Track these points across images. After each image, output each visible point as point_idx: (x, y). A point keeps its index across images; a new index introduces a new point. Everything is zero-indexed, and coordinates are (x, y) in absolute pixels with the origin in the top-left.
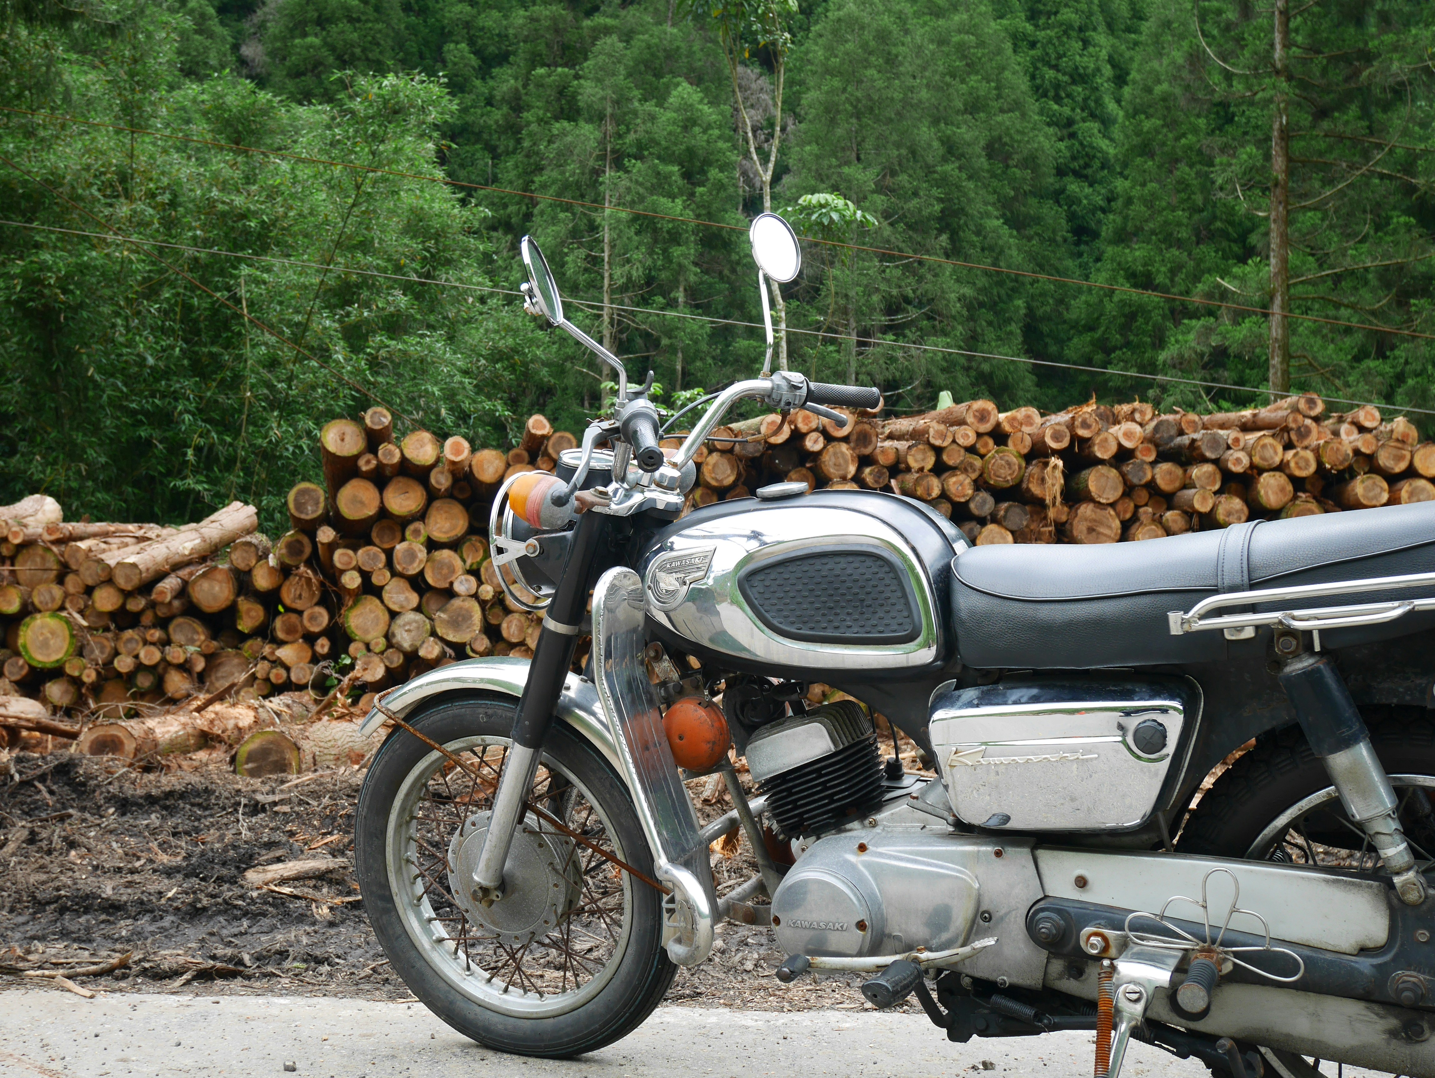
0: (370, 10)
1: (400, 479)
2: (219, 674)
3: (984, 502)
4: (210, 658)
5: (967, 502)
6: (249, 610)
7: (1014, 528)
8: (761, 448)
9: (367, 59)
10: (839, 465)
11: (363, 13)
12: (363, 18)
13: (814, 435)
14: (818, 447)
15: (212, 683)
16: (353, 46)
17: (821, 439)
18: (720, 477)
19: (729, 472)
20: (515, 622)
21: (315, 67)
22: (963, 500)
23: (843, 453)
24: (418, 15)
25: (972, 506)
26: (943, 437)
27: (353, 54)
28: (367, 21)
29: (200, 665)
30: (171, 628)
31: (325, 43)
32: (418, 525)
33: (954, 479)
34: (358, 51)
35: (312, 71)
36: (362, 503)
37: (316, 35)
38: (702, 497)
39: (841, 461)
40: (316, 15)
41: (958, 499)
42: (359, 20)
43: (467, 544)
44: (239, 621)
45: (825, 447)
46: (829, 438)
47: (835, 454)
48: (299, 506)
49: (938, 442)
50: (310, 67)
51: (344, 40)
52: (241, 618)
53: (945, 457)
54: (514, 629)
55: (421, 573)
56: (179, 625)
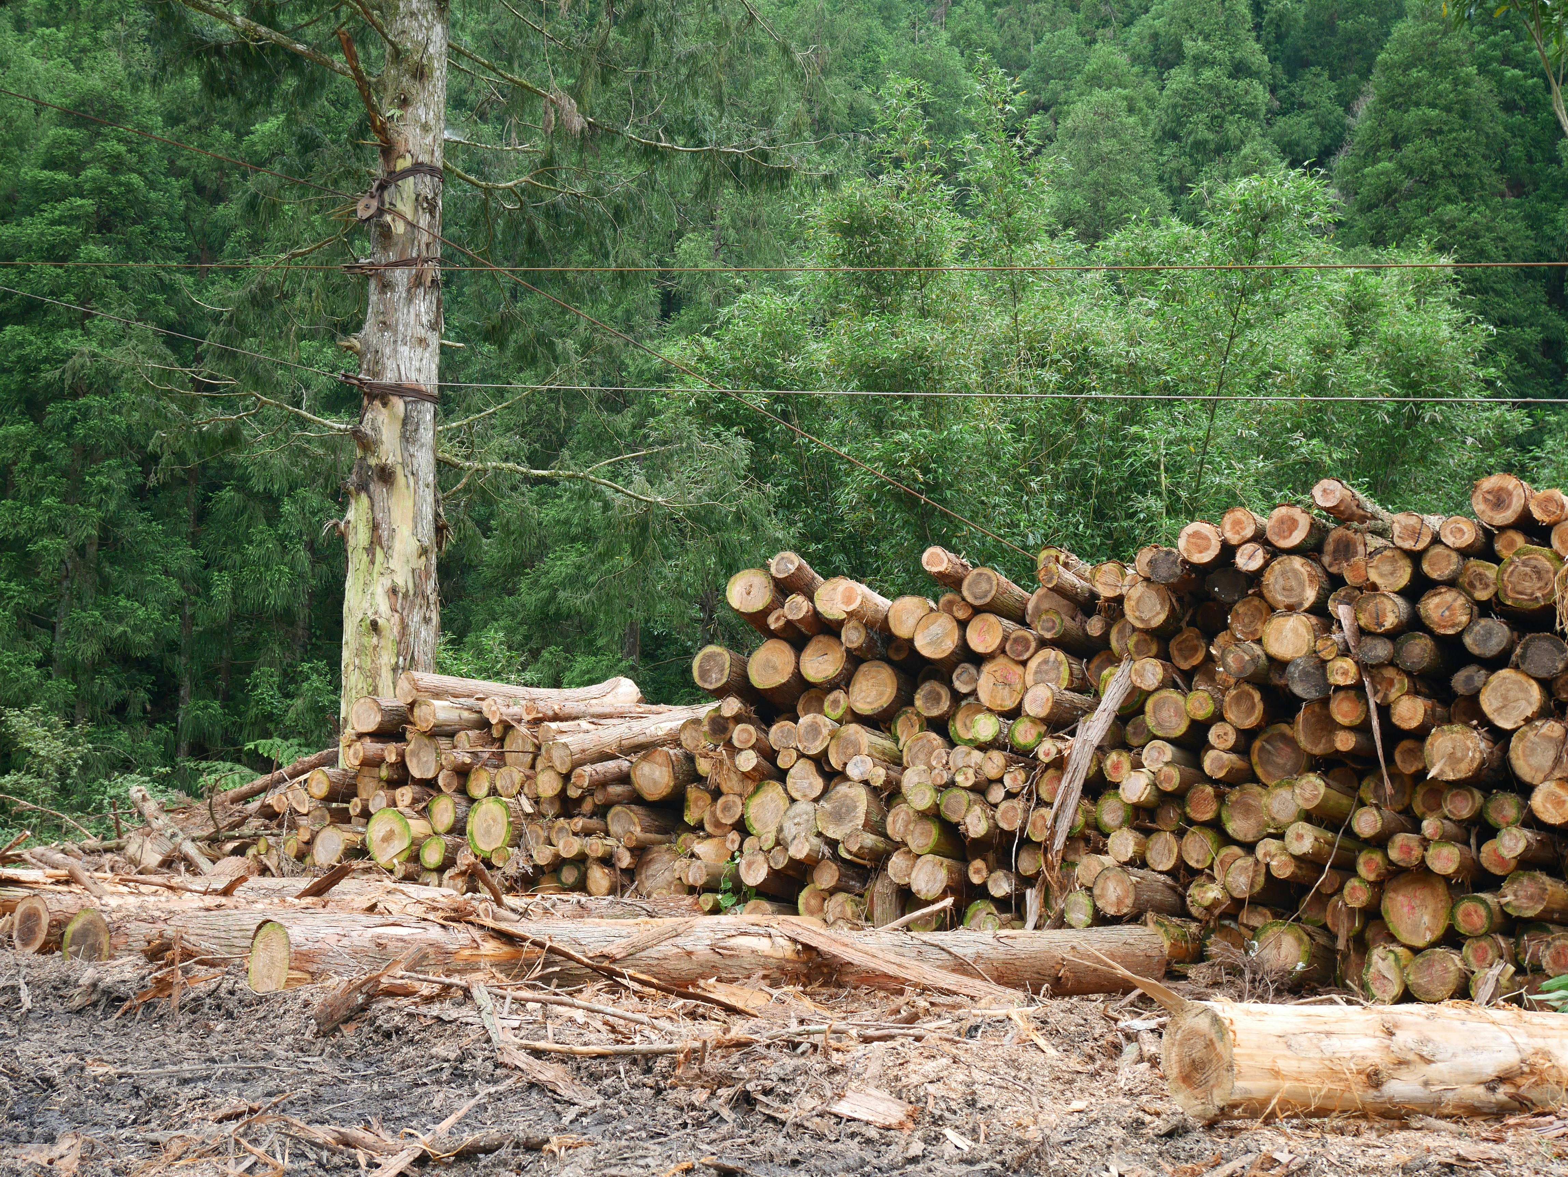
0: (1454, 117)
1: (821, 637)
2: (650, 873)
3: (1489, 633)
4: (640, 851)
5: (1460, 635)
6: (697, 799)
7: (1543, 674)
8: (1178, 570)
9: (1452, 175)
10: (1291, 589)
11: (1445, 123)
12: (1446, 128)
13: (1249, 547)
14: (1255, 564)
15: (641, 882)
16: (1432, 163)
17: (1260, 553)
18: (1146, 615)
19: (1159, 607)
20: (902, 815)
21: (1388, 195)
22: (1451, 632)
23: (1295, 572)
24: (1525, 111)
25: (1468, 640)
26: (1416, 534)
27: (1433, 173)
28: (1451, 131)
29: (625, 860)
30: (609, 817)
31: (1401, 166)
32: (839, 694)
33: (1436, 600)
34: (1439, 168)
35: (1385, 202)
36: (775, 668)
37: (1390, 159)
38: (1136, 645)
39: (1294, 583)
40: (1390, 136)
41: (1442, 631)
42: (1440, 132)
43: (903, 717)
44: (687, 812)
45: (1266, 564)
46: (1274, 552)
47: (1283, 573)
48: (704, 674)
49: (1408, 545)
50: (1382, 196)
51: (1422, 159)
52: (688, 807)
53: (1426, 567)
54: (900, 824)
55: (825, 752)
56: (616, 814)
